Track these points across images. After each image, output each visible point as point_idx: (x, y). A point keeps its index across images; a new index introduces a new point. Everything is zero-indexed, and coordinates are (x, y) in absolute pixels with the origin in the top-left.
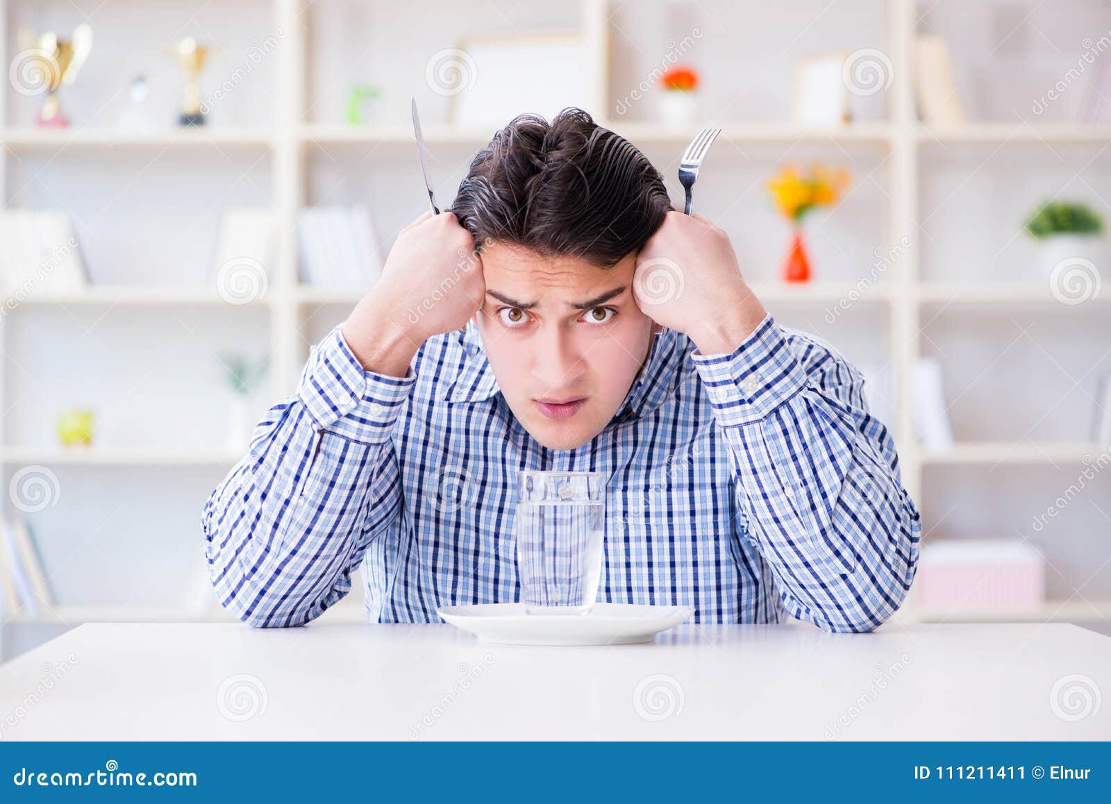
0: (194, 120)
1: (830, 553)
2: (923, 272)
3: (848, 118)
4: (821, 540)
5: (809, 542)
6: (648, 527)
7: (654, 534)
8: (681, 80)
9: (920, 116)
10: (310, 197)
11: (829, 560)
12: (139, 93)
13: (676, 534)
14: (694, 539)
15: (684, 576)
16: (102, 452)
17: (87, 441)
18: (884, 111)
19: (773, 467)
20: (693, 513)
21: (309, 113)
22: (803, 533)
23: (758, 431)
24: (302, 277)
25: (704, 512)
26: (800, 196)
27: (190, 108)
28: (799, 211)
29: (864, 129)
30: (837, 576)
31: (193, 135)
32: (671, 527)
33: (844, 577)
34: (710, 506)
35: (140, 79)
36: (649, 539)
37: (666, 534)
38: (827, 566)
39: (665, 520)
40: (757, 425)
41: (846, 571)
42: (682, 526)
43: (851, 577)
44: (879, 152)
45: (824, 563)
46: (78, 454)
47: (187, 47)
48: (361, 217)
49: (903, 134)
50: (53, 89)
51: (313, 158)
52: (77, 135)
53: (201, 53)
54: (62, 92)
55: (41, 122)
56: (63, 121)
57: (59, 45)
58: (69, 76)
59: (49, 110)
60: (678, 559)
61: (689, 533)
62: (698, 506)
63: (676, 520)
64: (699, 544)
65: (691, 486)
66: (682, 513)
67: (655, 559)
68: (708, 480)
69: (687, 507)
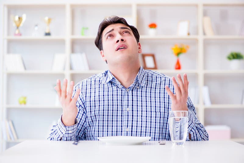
0: (48, 34)
2: (205, 67)
3: (189, 34)
7: (147, 121)
8: (153, 26)
9: (204, 34)
10: (73, 51)
12: (36, 28)
14: (156, 122)
15: (153, 130)
16: (28, 105)
17: (25, 103)
18: (197, 33)
20: (156, 117)
21: (73, 33)
24: (71, 68)
26: (178, 51)
27: (47, 31)
28: (178, 54)
29: (191, 37)
31: (48, 37)
32: (151, 120)
35: (36, 25)
39: (150, 118)
42: (153, 120)
44: (196, 42)
46: (23, 106)
47: (47, 18)
48: (84, 55)
49: (201, 38)
50: (18, 27)
51: (74, 43)
52: (23, 37)
53: (50, 20)
54: (20, 28)
55: (15, 35)
56: (20, 34)
57: (19, 18)
58: (21, 25)
59: (17, 32)
60: (152, 126)
61: (155, 121)
62: (157, 116)
63: (152, 118)
64: (157, 124)
65: (156, 112)
66: (153, 117)
67: (147, 126)
68: (159, 111)
69: (155, 116)
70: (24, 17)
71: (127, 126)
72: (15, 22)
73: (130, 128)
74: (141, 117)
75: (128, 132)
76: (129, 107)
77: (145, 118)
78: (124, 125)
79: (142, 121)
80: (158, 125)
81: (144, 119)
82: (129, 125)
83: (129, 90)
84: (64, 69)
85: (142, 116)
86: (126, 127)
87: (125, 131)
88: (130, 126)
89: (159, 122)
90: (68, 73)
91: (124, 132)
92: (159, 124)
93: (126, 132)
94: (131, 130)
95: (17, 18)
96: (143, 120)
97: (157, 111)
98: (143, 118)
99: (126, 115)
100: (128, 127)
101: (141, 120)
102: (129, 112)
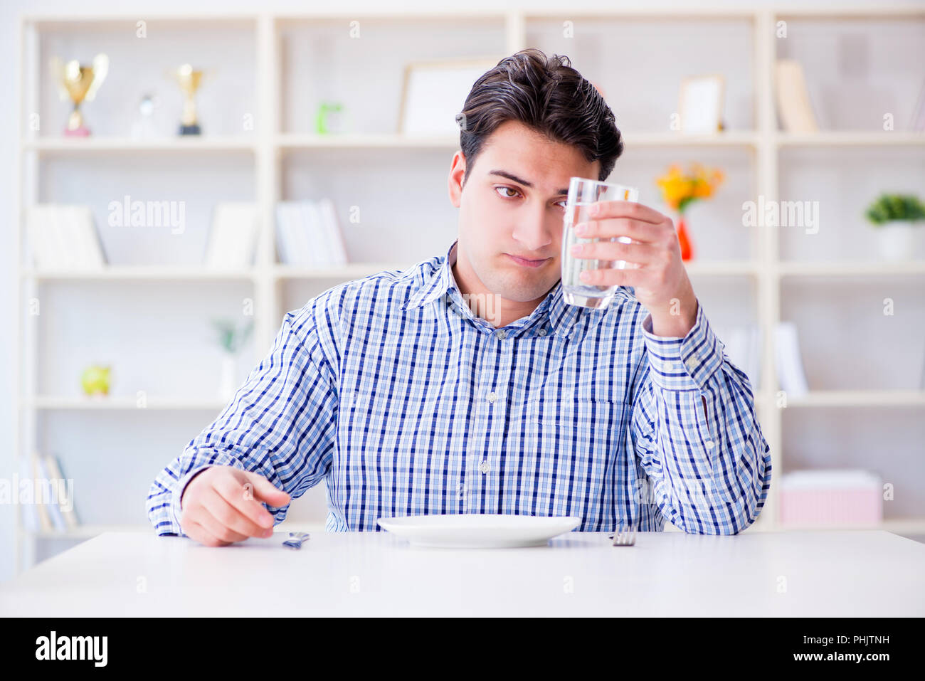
0: (191, 130)
1: (725, 487)
2: (783, 252)
3: (722, 127)
4: (722, 478)
5: (713, 478)
6: (558, 428)
7: (562, 433)
9: (781, 126)
10: (285, 193)
11: (722, 492)
12: (147, 108)
13: (579, 435)
14: (592, 441)
15: (581, 469)
16: (117, 400)
17: (106, 391)
18: (752, 123)
19: (698, 426)
20: (593, 421)
21: (284, 125)
22: (710, 471)
23: (691, 397)
24: (279, 258)
25: (602, 421)
26: (684, 189)
27: (188, 120)
28: (683, 202)
29: (732, 136)
30: (723, 503)
31: (190, 142)
32: (575, 429)
33: (728, 504)
34: (607, 417)
35: (147, 98)
36: (558, 436)
37: (571, 434)
38: (719, 495)
39: (571, 423)
40: (691, 393)
41: (731, 501)
42: (584, 429)
43: (733, 505)
44: (748, 155)
45: (718, 493)
46: (98, 401)
47: (185, 71)
48: (326, 209)
49: (766, 140)
50: (77, 105)
51: (287, 161)
52: (96, 142)
53: (196, 76)
54: (85, 108)
55: (68, 133)
56: (85, 132)
57: (82, 70)
58: (91, 96)
59: (74, 122)
60: (578, 455)
61: (588, 436)
62: (597, 416)
63: (579, 424)
64: (596, 445)
65: (593, 400)
66: (585, 420)
67: (561, 453)
68: (606, 398)
69: (589, 416)
70: (101, 67)
71: (486, 453)
72: (68, 86)
73: (493, 463)
74: (536, 420)
75: (488, 478)
76: (497, 388)
77: (553, 422)
78: (474, 448)
79: (540, 435)
80: (599, 450)
81: (549, 426)
82: (490, 449)
83: (506, 334)
84: (253, 261)
85: (540, 417)
86: (481, 457)
87: (475, 473)
88: (494, 453)
89: (605, 438)
90: (266, 276)
91: (471, 477)
92: (604, 446)
93: (480, 477)
94: (498, 469)
95: (73, 71)
96: (544, 431)
97: (597, 397)
98: (544, 422)
99: (482, 417)
100: (489, 457)
101: (536, 431)
102: (495, 405)
